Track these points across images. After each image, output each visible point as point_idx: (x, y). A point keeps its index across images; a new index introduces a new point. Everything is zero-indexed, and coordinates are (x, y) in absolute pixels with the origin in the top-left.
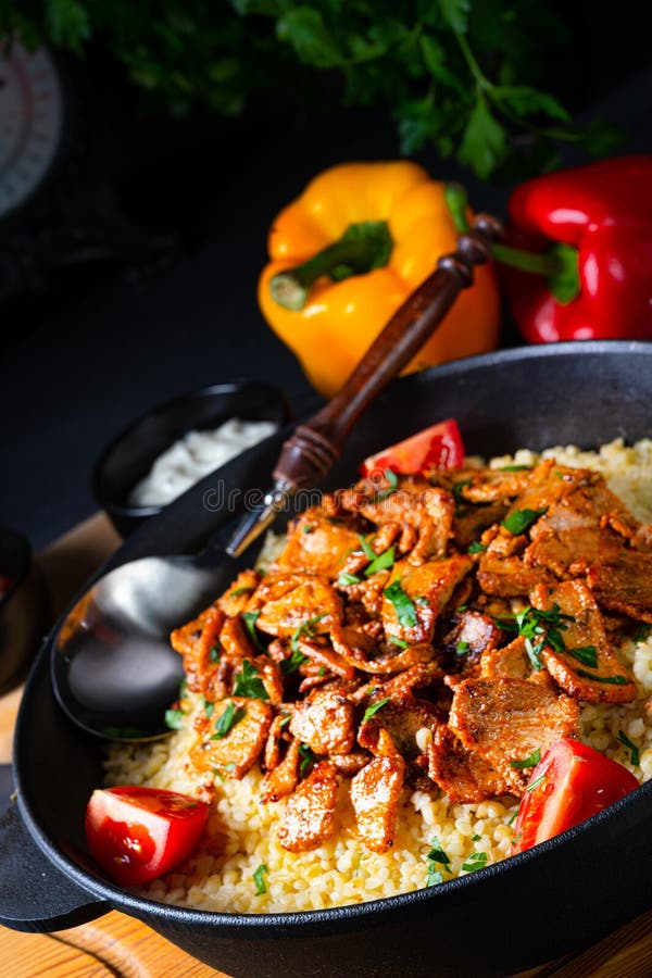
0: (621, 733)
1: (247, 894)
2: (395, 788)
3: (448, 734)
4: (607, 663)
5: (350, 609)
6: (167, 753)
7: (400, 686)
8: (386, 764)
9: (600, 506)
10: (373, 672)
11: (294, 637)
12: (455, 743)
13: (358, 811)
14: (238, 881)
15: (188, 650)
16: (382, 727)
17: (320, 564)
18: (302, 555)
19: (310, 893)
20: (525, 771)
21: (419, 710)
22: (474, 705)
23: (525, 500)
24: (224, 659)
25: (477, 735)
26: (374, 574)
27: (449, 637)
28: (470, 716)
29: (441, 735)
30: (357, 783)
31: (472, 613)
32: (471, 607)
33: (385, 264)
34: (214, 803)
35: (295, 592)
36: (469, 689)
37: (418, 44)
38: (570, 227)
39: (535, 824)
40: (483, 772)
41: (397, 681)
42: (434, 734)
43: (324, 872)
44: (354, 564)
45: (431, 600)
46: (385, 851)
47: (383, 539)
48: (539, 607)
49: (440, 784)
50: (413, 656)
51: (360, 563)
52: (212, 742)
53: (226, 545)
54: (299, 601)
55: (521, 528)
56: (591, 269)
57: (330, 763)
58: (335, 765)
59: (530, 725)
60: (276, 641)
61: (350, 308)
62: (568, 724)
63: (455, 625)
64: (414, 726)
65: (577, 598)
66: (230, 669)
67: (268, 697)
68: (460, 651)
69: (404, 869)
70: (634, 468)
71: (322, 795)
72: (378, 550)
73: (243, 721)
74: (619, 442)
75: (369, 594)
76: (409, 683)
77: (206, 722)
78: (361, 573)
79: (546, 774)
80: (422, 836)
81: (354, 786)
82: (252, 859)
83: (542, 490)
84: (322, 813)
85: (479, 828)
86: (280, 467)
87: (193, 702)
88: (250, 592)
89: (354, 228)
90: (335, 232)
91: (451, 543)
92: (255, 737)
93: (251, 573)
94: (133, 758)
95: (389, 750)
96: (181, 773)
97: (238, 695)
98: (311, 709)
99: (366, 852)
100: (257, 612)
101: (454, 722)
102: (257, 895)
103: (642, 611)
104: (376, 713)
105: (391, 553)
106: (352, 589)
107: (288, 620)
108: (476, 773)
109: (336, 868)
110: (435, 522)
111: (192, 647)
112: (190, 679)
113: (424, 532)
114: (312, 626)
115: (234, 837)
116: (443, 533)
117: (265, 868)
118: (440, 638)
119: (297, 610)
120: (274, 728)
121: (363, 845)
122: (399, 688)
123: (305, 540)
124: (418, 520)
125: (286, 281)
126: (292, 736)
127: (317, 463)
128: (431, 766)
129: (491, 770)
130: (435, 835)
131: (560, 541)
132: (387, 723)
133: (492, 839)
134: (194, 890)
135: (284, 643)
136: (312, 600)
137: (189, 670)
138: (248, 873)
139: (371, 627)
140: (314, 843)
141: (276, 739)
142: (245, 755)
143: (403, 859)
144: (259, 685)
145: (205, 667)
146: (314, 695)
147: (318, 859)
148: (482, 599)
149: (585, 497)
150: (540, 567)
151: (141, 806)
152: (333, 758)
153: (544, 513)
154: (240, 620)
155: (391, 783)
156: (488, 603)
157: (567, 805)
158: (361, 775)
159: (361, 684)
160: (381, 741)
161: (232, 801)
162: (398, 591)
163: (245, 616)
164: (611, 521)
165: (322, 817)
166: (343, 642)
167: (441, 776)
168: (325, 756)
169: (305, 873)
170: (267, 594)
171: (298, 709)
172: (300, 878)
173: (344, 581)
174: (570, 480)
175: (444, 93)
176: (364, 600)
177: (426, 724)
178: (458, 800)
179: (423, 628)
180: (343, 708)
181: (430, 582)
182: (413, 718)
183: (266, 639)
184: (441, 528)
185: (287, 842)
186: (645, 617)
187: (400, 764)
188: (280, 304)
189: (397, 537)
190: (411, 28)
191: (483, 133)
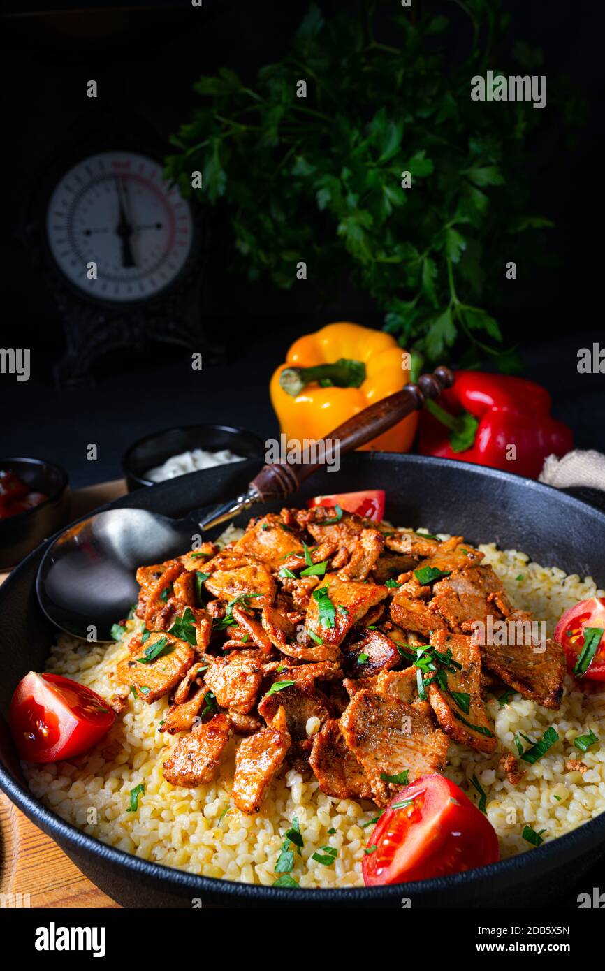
0: (474, 777)
1: (120, 805)
2: (276, 762)
3: (334, 729)
4: (476, 713)
5: (281, 596)
6: (102, 656)
7: (306, 674)
8: (276, 738)
9: (488, 585)
10: (287, 653)
11: (230, 603)
12: (337, 739)
13: (238, 769)
14: (117, 790)
15: (146, 584)
16: (282, 704)
17: (266, 555)
18: (255, 544)
19: (173, 826)
20: (390, 785)
21: (316, 701)
22: (364, 716)
23: (434, 561)
24: (171, 601)
25: (360, 740)
26: (307, 576)
27: (354, 647)
28: (360, 722)
29: (329, 728)
30: (246, 744)
31: (379, 634)
32: (379, 628)
33: (358, 387)
34: (122, 713)
35: (242, 569)
36: (366, 699)
37: (422, 263)
38: (480, 404)
39: (394, 844)
40: (354, 772)
41: (305, 668)
42: (322, 724)
43: (191, 811)
44: (295, 563)
45: (350, 612)
46: (250, 814)
47: (322, 553)
48: (437, 647)
49: (316, 771)
50: (323, 652)
51: (298, 564)
52: (138, 663)
53: (200, 521)
54: (244, 578)
55: (427, 580)
56: (485, 435)
57: (228, 716)
58: (231, 720)
59: (406, 746)
60: (215, 601)
61: (326, 405)
62: (439, 757)
63: (362, 638)
64: (308, 712)
66: (172, 610)
67: (196, 645)
68: (360, 660)
69: (261, 836)
70: (503, 566)
71: (213, 744)
72: (315, 560)
73: (169, 656)
75: (299, 590)
76: (316, 674)
77: (140, 645)
78: (298, 572)
79: (414, 799)
80: (285, 810)
81: (242, 747)
82: (135, 775)
83: (448, 558)
84: (207, 760)
85: (336, 822)
86: (256, 480)
87: (136, 625)
88: (207, 558)
89: (343, 361)
90: (331, 359)
91: (371, 574)
92: (174, 672)
93: (211, 545)
94: (75, 651)
95: (281, 726)
96: (105, 678)
97: (171, 633)
98: (227, 667)
99: (233, 808)
100: (208, 574)
101: (344, 722)
102: (129, 810)
104: (281, 691)
105: (324, 565)
106: (287, 582)
107: (231, 589)
108: (347, 771)
109: (202, 811)
110: (366, 554)
111: (150, 583)
112: (140, 606)
113: (355, 558)
114: (248, 600)
115: (128, 750)
116: (368, 564)
117: (142, 788)
118: (348, 645)
119: (240, 583)
120: (192, 671)
121: (232, 800)
122: (305, 675)
123: (261, 534)
124: (352, 548)
125: (293, 373)
126: (204, 683)
127: (283, 486)
128: (313, 753)
129: (361, 773)
130: (298, 815)
131: (459, 600)
132: (287, 702)
133: (345, 836)
134: (77, 784)
135: (221, 604)
136: (254, 580)
137: (142, 600)
138: (128, 786)
139: (293, 616)
140: (192, 783)
141: (190, 680)
142: (160, 684)
143: (263, 826)
144: (192, 632)
145: (154, 602)
146: (233, 656)
147: (190, 797)
148: (388, 625)
149: (480, 574)
150: (441, 616)
151: (61, 698)
152: (231, 713)
153: (448, 576)
154: (194, 576)
155: (275, 756)
156: (392, 630)
157: (431, 840)
158: (251, 738)
159: (272, 660)
160: (278, 716)
161: (136, 718)
162: (324, 595)
163: (198, 574)
164: (496, 599)
165: (206, 763)
166: (269, 621)
167: (319, 766)
168: (225, 710)
169: (175, 807)
170: (221, 563)
171: (217, 664)
172: (169, 809)
173: (283, 573)
174: (472, 558)
175: (423, 302)
176: (294, 594)
177: (318, 714)
178: (325, 790)
179: (337, 632)
180: (253, 676)
181: (353, 597)
182: (309, 705)
183: (209, 597)
184: (368, 559)
185: (169, 773)
186: (515, 686)
187: (288, 742)
188: (284, 388)
189: (333, 555)
190: (421, 252)
191: (442, 330)
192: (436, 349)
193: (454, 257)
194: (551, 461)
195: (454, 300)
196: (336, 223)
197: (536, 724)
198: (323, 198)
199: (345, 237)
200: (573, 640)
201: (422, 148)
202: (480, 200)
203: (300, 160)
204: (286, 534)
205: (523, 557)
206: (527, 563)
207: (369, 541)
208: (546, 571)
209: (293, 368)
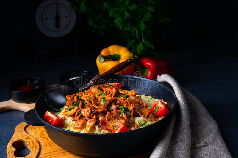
2: (94, 124)
4: (132, 118)
5: (95, 99)
7: (100, 110)
8: (94, 119)
9: (139, 99)
10: (97, 108)
11: (86, 101)
12: (105, 121)
13: (87, 125)
15: (68, 99)
17: (93, 93)
18: (91, 91)
20: (114, 127)
22: (110, 116)
23: (128, 94)
24: (74, 101)
25: (109, 120)
26: (101, 96)
29: (103, 119)
32: (115, 104)
33: (118, 61)
34: (64, 120)
36: (110, 113)
37: (135, 30)
38: (149, 65)
44: (99, 94)
45: (109, 101)
46: (89, 132)
47: (104, 92)
48: (125, 107)
49: (101, 125)
50: (103, 107)
52: (67, 111)
53: (79, 88)
54: (89, 96)
55: (126, 97)
56: (149, 73)
58: (85, 119)
59: (117, 122)
63: (111, 106)
65: (131, 108)
66: (74, 102)
67: (79, 107)
68: (111, 109)
71: (82, 122)
73: (74, 109)
74: (145, 95)
75: (100, 98)
76: (102, 110)
77: (67, 109)
78: (99, 95)
79: (117, 128)
81: (87, 122)
83: (131, 94)
86: (92, 80)
89: (115, 54)
90: (112, 54)
91: (115, 96)
92: (75, 111)
93: (82, 92)
96: (61, 115)
97: (74, 105)
98: (85, 110)
99: (86, 132)
100: (81, 96)
101: (106, 117)
103: (140, 113)
104: (95, 113)
105: (105, 94)
106: (97, 97)
107: (86, 98)
108: (107, 126)
112: (67, 104)
113: (111, 92)
114: (89, 100)
115: (66, 125)
117: (69, 130)
118: (108, 107)
120: (78, 111)
123: (92, 89)
125: (102, 57)
126: (81, 113)
128: (100, 122)
129: (109, 126)
131: (131, 100)
132: (96, 115)
135: (84, 101)
136: (91, 96)
139: (98, 103)
140: (78, 128)
142: (72, 113)
144: (78, 104)
145: (70, 102)
146: (86, 108)
147: (78, 131)
148: (116, 104)
150: (127, 102)
153: (130, 97)
158: (89, 120)
160: (94, 117)
161: (67, 120)
162: (104, 98)
163: (79, 96)
164: (140, 101)
165: (81, 124)
167: (101, 124)
171: (83, 109)
173: (96, 95)
175: (136, 40)
176: (98, 99)
177: (102, 117)
178: (103, 129)
179: (106, 104)
180: (90, 111)
181: (110, 99)
182: (100, 115)
183: (81, 100)
184: (114, 93)
185: (74, 127)
186: (140, 114)
187: (96, 120)
188: (99, 61)
189: (106, 93)
190: (135, 28)
191: (140, 47)
192: (139, 52)
193: (142, 29)
194: (158, 77)
195: (143, 40)
196: (114, 20)
197: (143, 121)
198: (111, 14)
199: (116, 23)
200: (154, 109)
201: (134, 3)
202: (149, 15)
203: (105, 3)
204: (97, 89)
205: (151, 97)
206: (151, 98)
207: (114, 90)
208: (155, 99)
209: (102, 56)
